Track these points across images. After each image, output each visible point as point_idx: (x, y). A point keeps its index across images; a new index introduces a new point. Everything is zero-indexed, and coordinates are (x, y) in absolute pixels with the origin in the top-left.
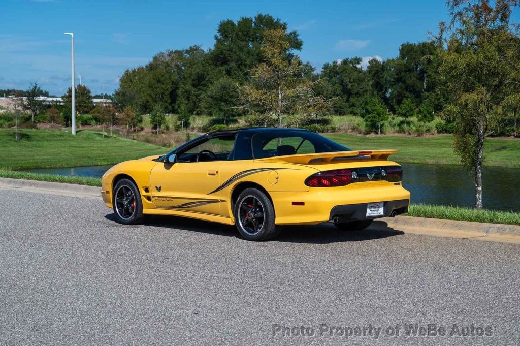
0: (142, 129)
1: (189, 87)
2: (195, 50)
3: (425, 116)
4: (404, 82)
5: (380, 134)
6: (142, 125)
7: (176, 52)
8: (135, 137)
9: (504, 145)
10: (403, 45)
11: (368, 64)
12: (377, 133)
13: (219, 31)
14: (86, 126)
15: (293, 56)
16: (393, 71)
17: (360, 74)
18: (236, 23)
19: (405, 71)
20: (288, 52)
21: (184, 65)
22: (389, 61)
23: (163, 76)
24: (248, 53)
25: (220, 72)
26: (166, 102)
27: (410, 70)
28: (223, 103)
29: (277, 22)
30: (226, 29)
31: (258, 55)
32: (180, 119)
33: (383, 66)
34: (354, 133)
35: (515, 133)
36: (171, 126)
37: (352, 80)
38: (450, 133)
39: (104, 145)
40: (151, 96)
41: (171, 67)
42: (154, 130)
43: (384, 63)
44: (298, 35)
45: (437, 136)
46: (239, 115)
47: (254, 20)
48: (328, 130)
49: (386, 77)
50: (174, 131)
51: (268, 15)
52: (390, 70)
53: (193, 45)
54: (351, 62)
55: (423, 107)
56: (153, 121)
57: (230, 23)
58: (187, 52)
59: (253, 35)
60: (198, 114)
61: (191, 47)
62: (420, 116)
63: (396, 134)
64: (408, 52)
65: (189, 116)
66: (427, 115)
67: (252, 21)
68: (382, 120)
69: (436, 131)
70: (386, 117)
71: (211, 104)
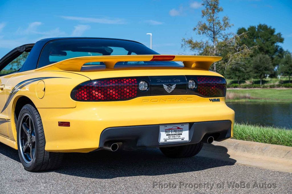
13: (237, 33)
15: (279, 47)
18: (247, 29)
20: (276, 44)
28: (237, 72)
29: (269, 28)
30: (241, 32)
44: (282, 35)
47: (257, 27)
51: (264, 24)
57: (243, 29)
59: (256, 35)
71: (231, 72)
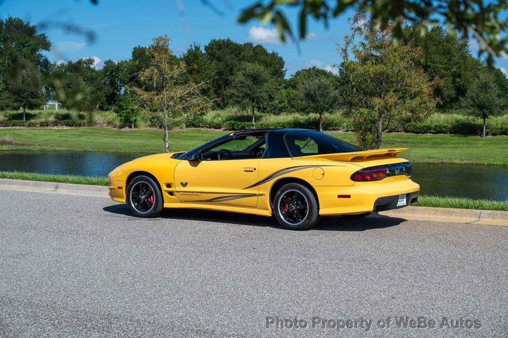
5: (134, 127)
10: (134, 48)
11: (105, 65)
12: (131, 127)
15: (42, 57)
16: (127, 71)
17: (93, 73)
20: (37, 53)
22: (122, 63)
29: (26, 24)
33: (118, 66)
34: (109, 127)
37: (86, 79)
38: (197, 127)
43: (118, 64)
45: (185, 129)
47: (5, 22)
48: (85, 124)
49: (121, 77)
51: (18, 18)
52: (124, 70)
54: (85, 62)
59: (4, 36)
63: (148, 128)
64: (140, 55)
67: (3, 22)
68: (135, 116)
69: (185, 126)
70: (139, 112)
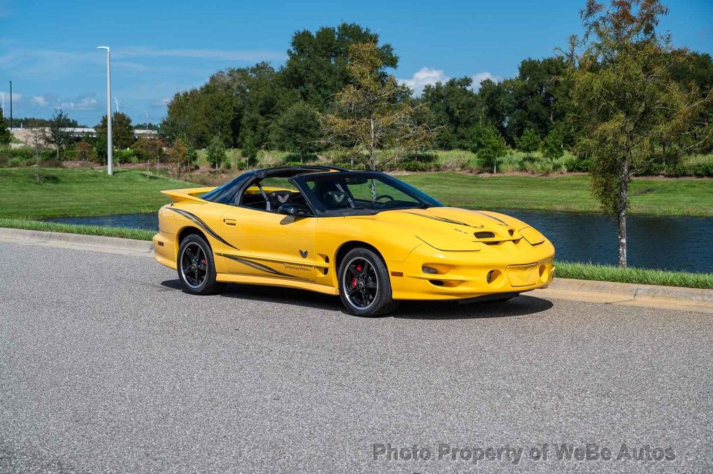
0: (197, 168)
1: (255, 115)
2: (262, 68)
3: (552, 151)
4: (525, 108)
5: (497, 171)
6: (197, 162)
7: (239, 71)
8: (187, 178)
9: (650, 186)
10: (523, 62)
11: (481, 86)
12: (492, 172)
13: (293, 44)
14: (126, 164)
15: (386, 76)
16: (512, 94)
17: (471, 98)
18: (314, 34)
19: (526, 95)
20: (380, 70)
21: (249, 87)
22: (506, 82)
23: (222, 100)
24: (330, 71)
25: (294, 95)
26: (227, 133)
27: (532, 94)
28: (299, 135)
29: (365, 32)
30: (302, 42)
31: (341, 74)
32: (244, 155)
33: (498, 88)
34: (464, 172)
35: (664, 172)
36: (232, 164)
37: (460, 106)
38: (584, 172)
39: (148, 188)
40: (207, 126)
41: (233, 89)
42: (212, 170)
43: (499, 84)
44: (392, 49)
45: (567, 175)
46: (319, 150)
47: (337, 31)
48: (431, 168)
49: (503, 103)
50: (237, 170)
51: (354, 24)
52: (508, 93)
53: (259, 62)
54: (459, 83)
55: (549, 139)
56: (210, 158)
57: (307, 34)
58: (253, 70)
59: (336, 48)
60: (266, 148)
61: (257, 65)
62: (546, 151)
63: (516, 174)
64: (530, 71)
65: (256, 152)
66: (555, 149)
67: (334, 31)
68: (498, 156)
69: (566, 170)
70: (504, 151)
71: (284, 136)
